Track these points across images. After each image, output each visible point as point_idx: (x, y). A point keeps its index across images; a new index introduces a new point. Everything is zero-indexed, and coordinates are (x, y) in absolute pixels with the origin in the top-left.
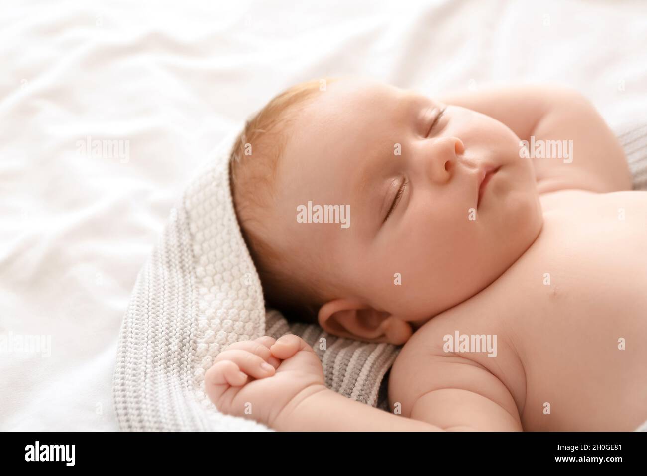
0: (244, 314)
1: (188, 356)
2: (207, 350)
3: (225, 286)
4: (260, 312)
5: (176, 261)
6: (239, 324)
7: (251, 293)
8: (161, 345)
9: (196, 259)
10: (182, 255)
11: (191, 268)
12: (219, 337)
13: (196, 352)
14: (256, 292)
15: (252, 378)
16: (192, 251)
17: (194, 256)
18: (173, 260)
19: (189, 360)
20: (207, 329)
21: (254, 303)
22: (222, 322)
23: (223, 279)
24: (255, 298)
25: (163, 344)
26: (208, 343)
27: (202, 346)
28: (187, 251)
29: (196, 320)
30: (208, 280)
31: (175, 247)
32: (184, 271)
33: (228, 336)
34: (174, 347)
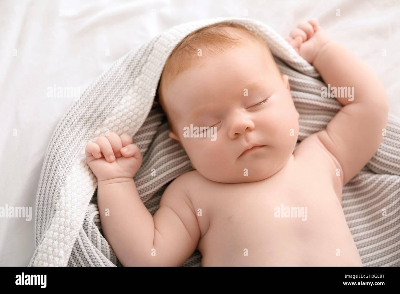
0: (135, 117)
1: (98, 122)
2: (108, 124)
3: (140, 96)
4: (142, 120)
5: (132, 68)
6: (129, 121)
7: (145, 109)
8: (91, 111)
9: (140, 73)
10: (137, 67)
11: (135, 76)
12: (116, 122)
13: (103, 122)
14: (147, 110)
15: (103, 157)
16: (142, 68)
17: (140, 71)
18: (131, 66)
19: (97, 125)
20: (114, 115)
21: (143, 115)
22: (122, 116)
23: (141, 92)
24: (144, 112)
25: (92, 111)
26: (110, 122)
27: (107, 121)
28: (139, 66)
29: (114, 107)
30: (136, 87)
31: (137, 60)
32: (131, 75)
33: (120, 123)
34: (95, 115)
